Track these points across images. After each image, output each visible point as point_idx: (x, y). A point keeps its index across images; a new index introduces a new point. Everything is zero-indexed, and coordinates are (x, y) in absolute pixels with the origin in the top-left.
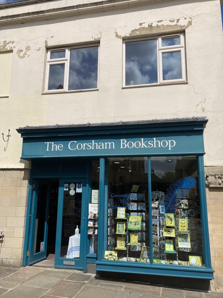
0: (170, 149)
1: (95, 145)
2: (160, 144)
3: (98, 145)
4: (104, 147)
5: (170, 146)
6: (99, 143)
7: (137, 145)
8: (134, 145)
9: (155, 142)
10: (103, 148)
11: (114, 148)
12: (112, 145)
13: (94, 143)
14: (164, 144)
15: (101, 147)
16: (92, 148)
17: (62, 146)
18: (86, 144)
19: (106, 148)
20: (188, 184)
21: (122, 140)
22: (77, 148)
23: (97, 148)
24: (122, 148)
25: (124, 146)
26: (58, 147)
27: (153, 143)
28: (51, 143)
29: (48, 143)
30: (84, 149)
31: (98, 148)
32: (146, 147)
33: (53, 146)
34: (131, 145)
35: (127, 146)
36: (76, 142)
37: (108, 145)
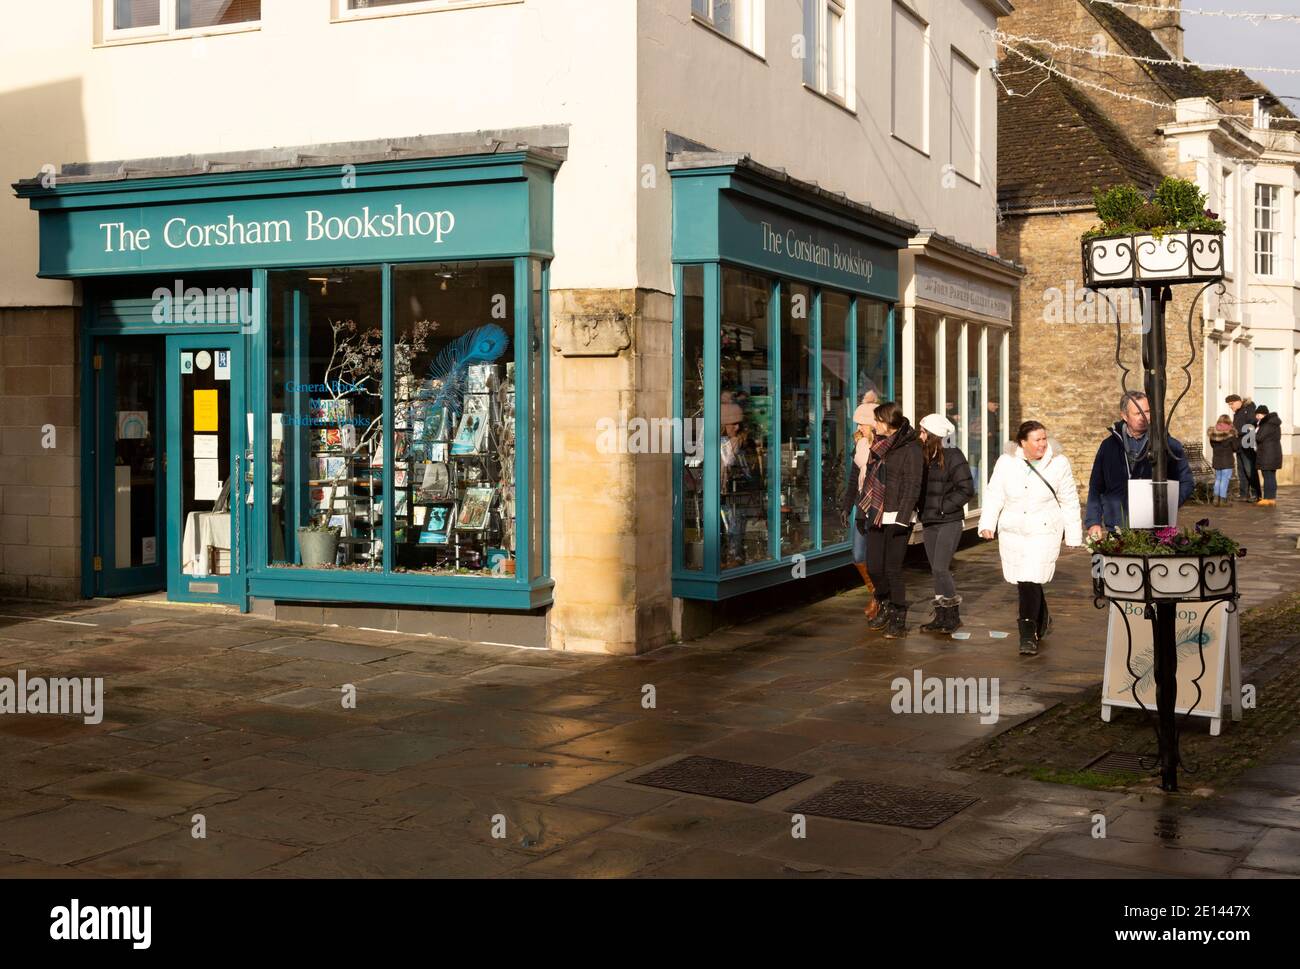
0: (439, 240)
1: (237, 230)
2: (414, 224)
3: (246, 230)
4: (263, 238)
5: (439, 231)
6: (249, 225)
7: (353, 228)
8: (343, 227)
9: (400, 218)
10: (258, 240)
11: (288, 239)
12: (283, 227)
13: (235, 223)
14: (425, 222)
15: (253, 237)
16: (228, 241)
17: (148, 237)
18: (213, 227)
19: (267, 240)
20: (486, 347)
21: (310, 213)
22: (187, 243)
23: (242, 242)
24: (310, 238)
25: (315, 231)
26: (137, 238)
27: (395, 223)
28: (116, 225)
29: (109, 226)
30: (207, 244)
31: (245, 240)
32: (376, 235)
33: (122, 234)
34: (334, 228)
35: (324, 231)
36: (184, 221)
37: (272, 228)
